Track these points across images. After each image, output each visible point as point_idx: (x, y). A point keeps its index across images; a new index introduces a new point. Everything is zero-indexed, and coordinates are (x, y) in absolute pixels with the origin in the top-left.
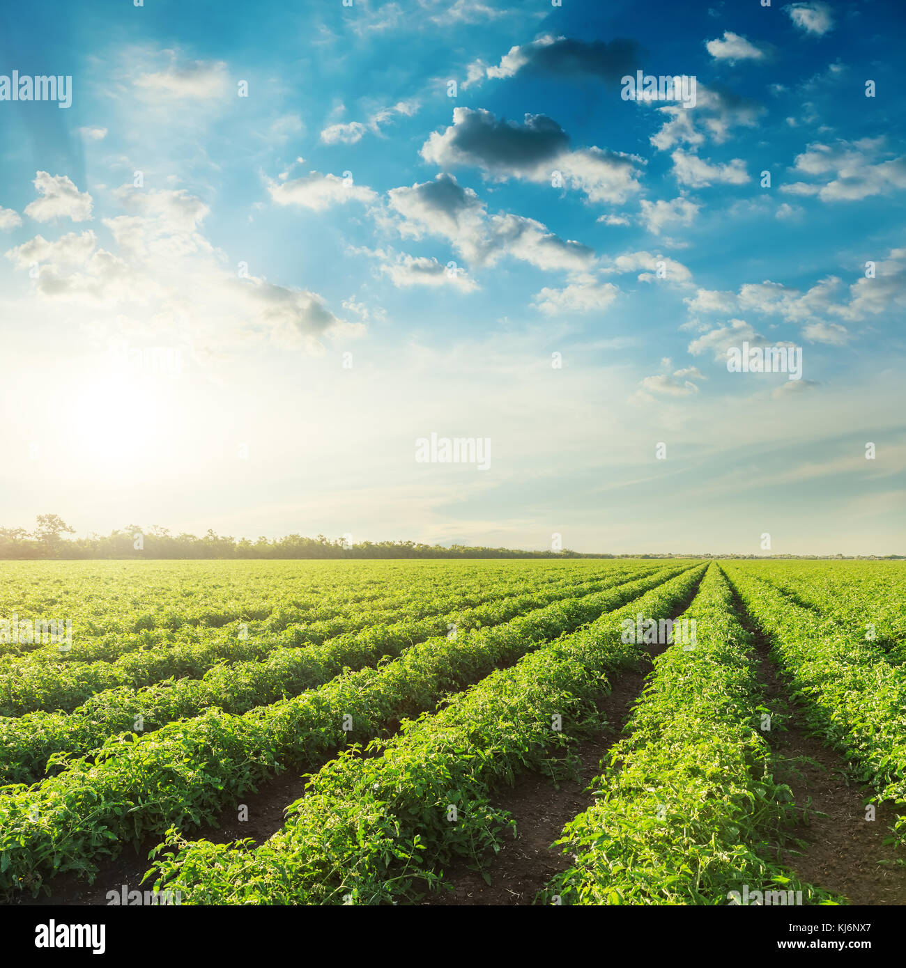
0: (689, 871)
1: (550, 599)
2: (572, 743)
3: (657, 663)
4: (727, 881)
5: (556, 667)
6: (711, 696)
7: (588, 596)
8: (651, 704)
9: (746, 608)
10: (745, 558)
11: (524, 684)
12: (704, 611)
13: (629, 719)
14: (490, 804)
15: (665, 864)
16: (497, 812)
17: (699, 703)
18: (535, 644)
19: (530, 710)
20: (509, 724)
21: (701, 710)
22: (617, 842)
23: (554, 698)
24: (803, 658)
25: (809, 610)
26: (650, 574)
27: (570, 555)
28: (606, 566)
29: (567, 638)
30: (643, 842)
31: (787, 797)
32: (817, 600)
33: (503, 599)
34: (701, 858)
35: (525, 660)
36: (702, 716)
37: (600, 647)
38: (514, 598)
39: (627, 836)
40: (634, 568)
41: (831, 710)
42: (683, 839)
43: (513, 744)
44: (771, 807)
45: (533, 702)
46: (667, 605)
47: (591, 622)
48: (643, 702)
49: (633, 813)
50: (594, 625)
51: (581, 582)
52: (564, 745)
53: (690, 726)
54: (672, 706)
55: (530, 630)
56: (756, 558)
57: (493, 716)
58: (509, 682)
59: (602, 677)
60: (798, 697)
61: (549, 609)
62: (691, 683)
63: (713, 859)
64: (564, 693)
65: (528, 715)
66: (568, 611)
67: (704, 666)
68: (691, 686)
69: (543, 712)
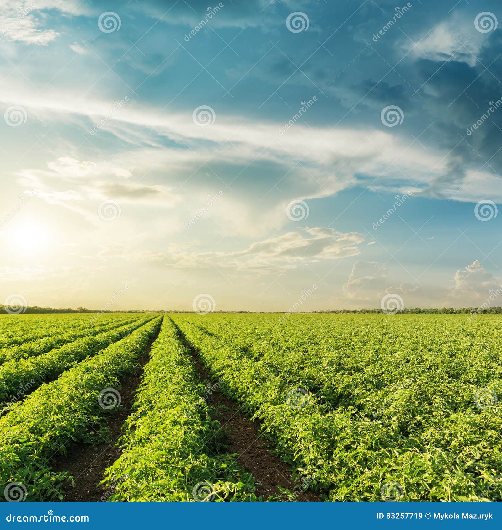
0: (182, 475)
1: (75, 337)
2: (102, 421)
3: (145, 369)
4: (199, 474)
5: (86, 377)
6: (177, 382)
7: (99, 335)
8: (146, 391)
9: (185, 337)
10: (180, 312)
11: (65, 390)
12: (165, 339)
13: (134, 401)
14: (51, 471)
15: (169, 475)
16: (58, 474)
17: (171, 387)
18: (70, 365)
19: (72, 406)
20: (59, 416)
21: (173, 390)
22: (141, 471)
23: (87, 396)
24: (214, 359)
25: (213, 337)
26: (134, 321)
27: (84, 311)
28: (108, 317)
29: (90, 360)
30: (154, 467)
31: (218, 426)
32: (215, 332)
33: (42, 338)
34: (186, 466)
35: (64, 376)
36: (174, 393)
37: (111, 363)
38: (50, 338)
39: (146, 466)
40: (125, 318)
41: (229, 382)
42: (176, 459)
43: (64, 429)
44: (212, 433)
45: (73, 400)
46: (145, 338)
47: (104, 349)
48: (141, 391)
49: (147, 452)
50: (106, 350)
51: (94, 327)
52: (97, 423)
53: (169, 399)
54: (157, 390)
55: (64, 356)
56: (186, 312)
57: (46, 413)
58: (55, 390)
59: (116, 380)
60: (214, 378)
61: (75, 343)
62: (165, 377)
63: (192, 465)
64: (93, 392)
65: (71, 409)
66: (88, 344)
67: (170, 367)
68: (166, 378)
69: (81, 406)
